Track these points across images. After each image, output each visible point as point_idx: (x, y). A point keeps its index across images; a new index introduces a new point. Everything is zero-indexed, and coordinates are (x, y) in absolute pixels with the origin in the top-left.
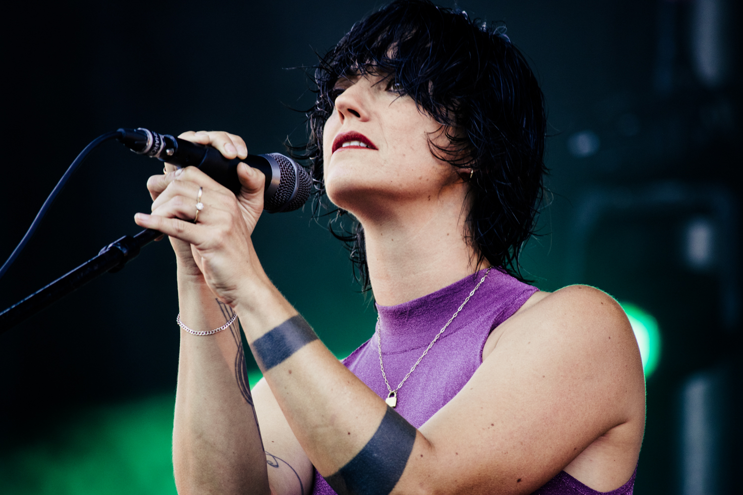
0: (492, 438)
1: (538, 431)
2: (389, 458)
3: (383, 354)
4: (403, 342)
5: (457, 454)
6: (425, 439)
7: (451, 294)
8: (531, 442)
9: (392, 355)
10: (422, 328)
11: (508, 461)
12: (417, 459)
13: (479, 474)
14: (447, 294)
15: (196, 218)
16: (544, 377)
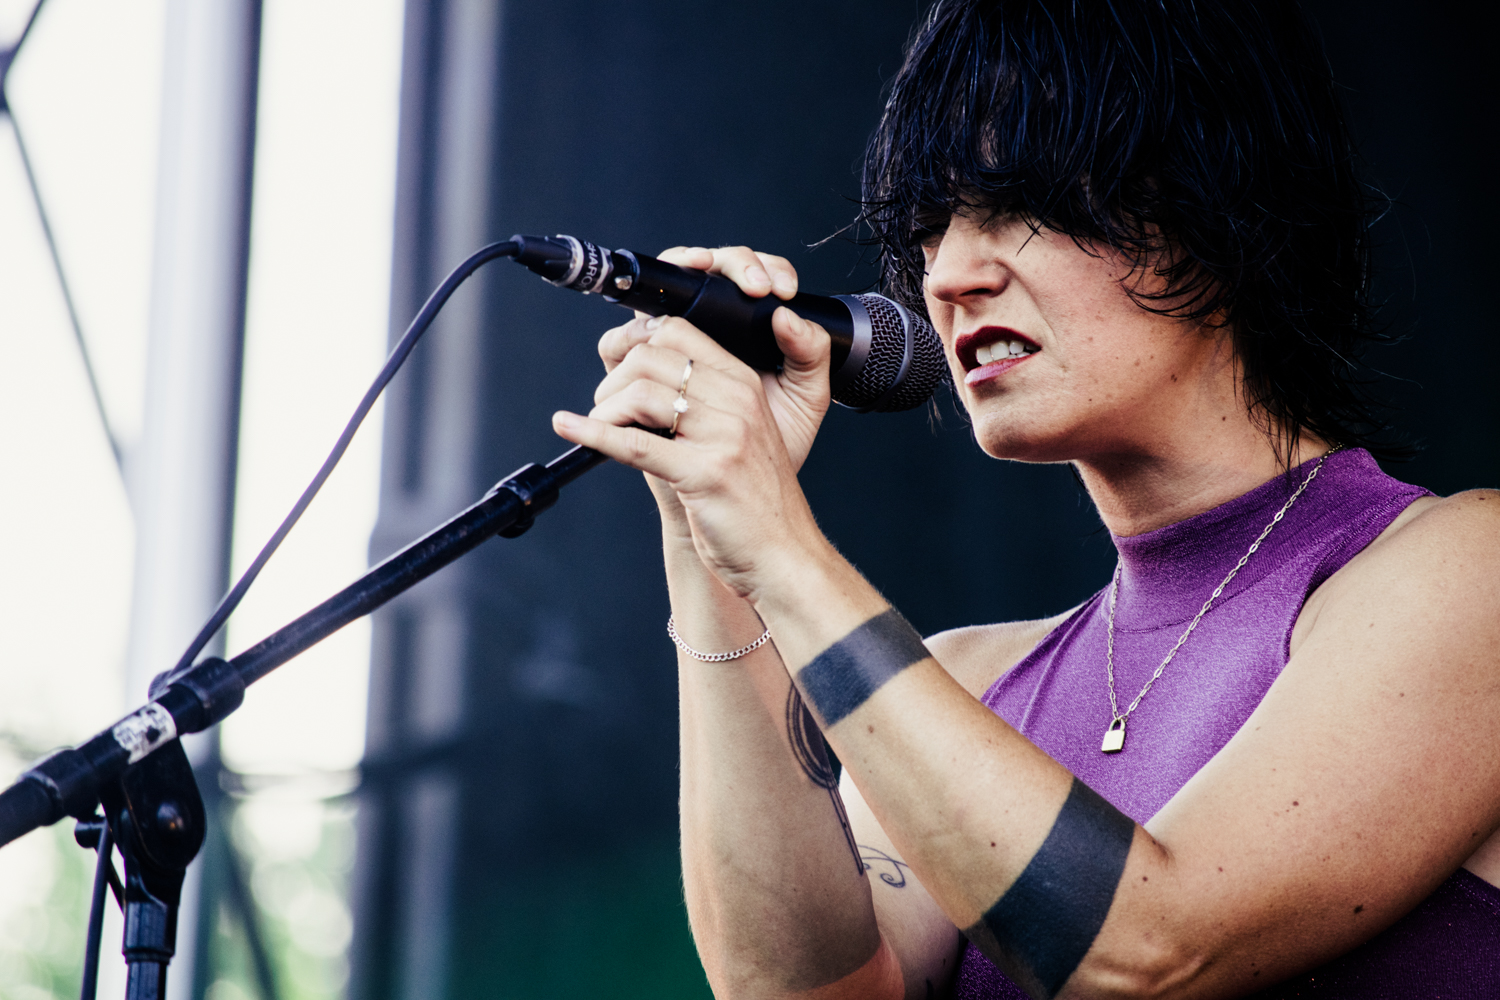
0: (1294, 832)
1: (1393, 807)
2: (1076, 888)
3: (1117, 630)
4: (1152, 609)
5: (1221, 870)
6: (1154, 842)
7: (1243, 515)
8: (1378, 831)
9: (1132, 635)
10: (1188, 582)
11: (1331, 874)
12: (1134, 887)
13: (1271, 906)
14: (1235, 516)
15: (675, 426)
16: (1402, 695)
